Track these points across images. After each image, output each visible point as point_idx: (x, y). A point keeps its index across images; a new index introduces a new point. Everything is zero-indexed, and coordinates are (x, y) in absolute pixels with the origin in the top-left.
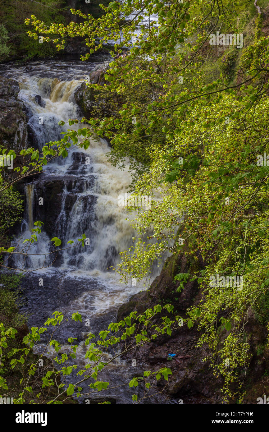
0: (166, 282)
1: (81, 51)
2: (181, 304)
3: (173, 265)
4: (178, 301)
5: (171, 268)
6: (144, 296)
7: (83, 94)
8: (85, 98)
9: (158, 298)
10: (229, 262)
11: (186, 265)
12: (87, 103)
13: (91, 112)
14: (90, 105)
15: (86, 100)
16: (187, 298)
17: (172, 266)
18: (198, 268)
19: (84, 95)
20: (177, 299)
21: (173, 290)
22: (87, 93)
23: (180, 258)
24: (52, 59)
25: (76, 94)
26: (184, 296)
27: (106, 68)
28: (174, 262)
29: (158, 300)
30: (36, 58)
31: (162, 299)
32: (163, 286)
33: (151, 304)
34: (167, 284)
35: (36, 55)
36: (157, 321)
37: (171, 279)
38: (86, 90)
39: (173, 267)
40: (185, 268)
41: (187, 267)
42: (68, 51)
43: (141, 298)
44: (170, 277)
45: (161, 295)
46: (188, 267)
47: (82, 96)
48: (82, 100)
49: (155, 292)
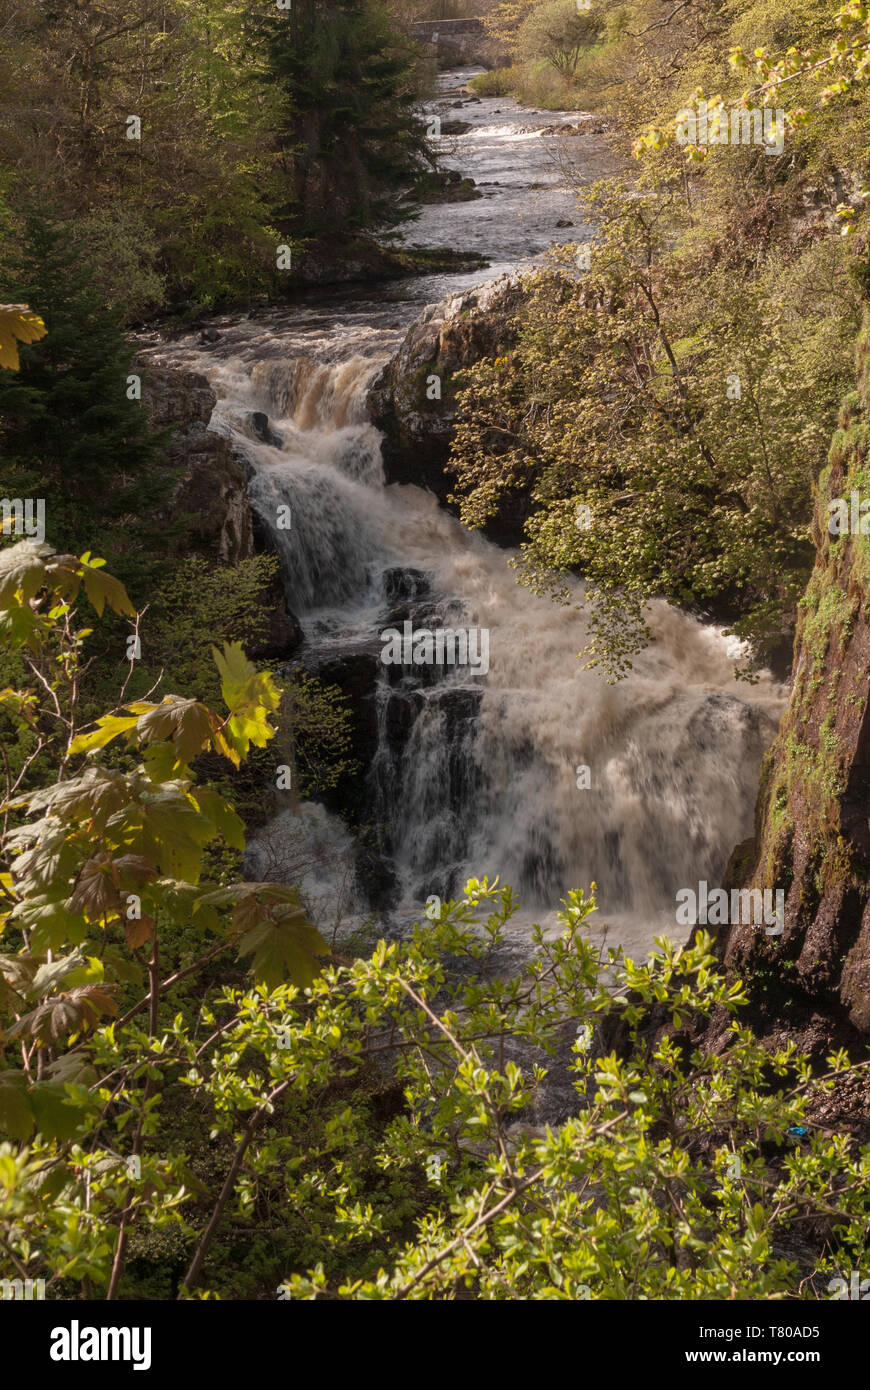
1: (345, 273)
2: (807, 977)
3: (769, 863)
4: (795, 971)
5: (763, 875)
7: (392, 397)
8: (404, 406)
11: (811, 860)
12: (410, 421)
13: (451, 443)
14: (419, 428)
15: (407, 413)
16: (822, 956)
17: (765, 867)
18: (847, 866)
19: (397, 399)
20: (789, 965)
21: (775, 937)
22: (408, 392)
23: (785, 841)
24: (272, 303)
25: (370, 398)
26: (812, 953)
27: (456, 311)
28: (771, 855)
30: (223, 305)
31: (743, 970)
32: (744, 930)
35: (223, 296)
38: (402, 383)
39: (769, 872)
40: (807, 869)
41: (813, 865)
42: (310, 276)
46: (817, 867)
47: (390, 404)
48: (393, 413)
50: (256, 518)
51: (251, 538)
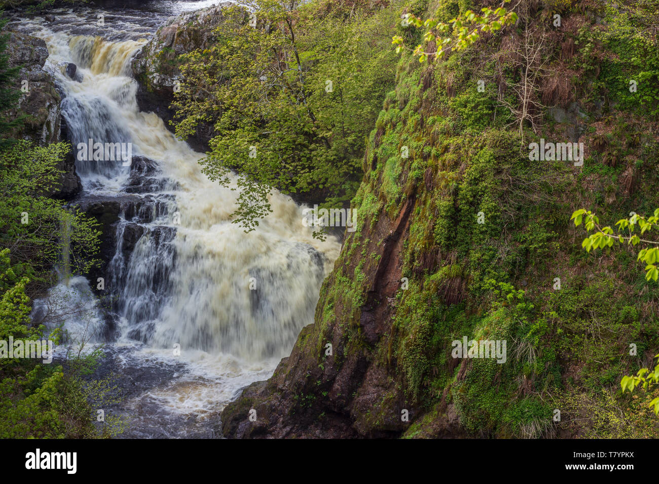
0: (306, 366)
2: (334, 402)
3: (320, 339)
4: (327, 398)
5: (316, 345)
6: (262, 389)
7: (146, 63)
8: (152, 70)
9: (293, 393)
10: (418, 335)
11: (342, 339)
12: (154, 78)
14: (158, 82)
15: (153, 73)
16: (343, 391)
17: (317, 341)
18: (361, 345)
19: (148, 65)
20: (325, 394)
21: (318, 379)
22: (154, 62)
23: (330, 328)
24: (86, 5)
25: (134, 63)
26: (338, 389)
27: (185, 22)
28: (321, 335)
29: (292, 396)
30: (58, 3)
31: (300, 395)
32: (302, 373)
33: (280, 402)
34: (308, 370)
36: (291, 429)
37: (316, 362)
38: (152, 57)
40: (340, 344)
41: (343, 342)
43: (259, 392)
44: (314, 359)
45: (298, 388)
46: (345, 343)
47: (144, 67)
48: (145, 72)
49: (287, 383)
50: (64, 121)
51: (60, 131)
